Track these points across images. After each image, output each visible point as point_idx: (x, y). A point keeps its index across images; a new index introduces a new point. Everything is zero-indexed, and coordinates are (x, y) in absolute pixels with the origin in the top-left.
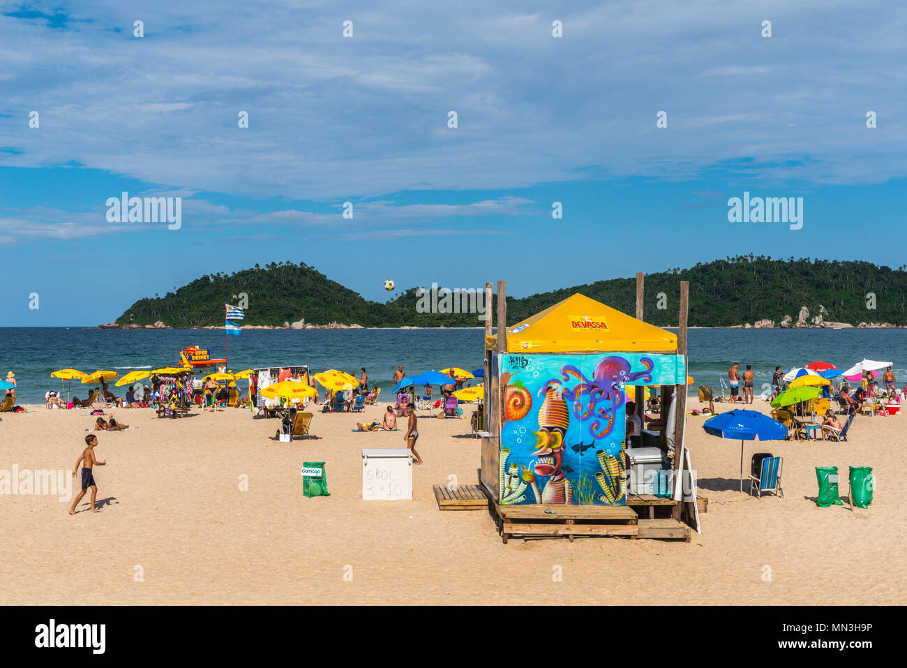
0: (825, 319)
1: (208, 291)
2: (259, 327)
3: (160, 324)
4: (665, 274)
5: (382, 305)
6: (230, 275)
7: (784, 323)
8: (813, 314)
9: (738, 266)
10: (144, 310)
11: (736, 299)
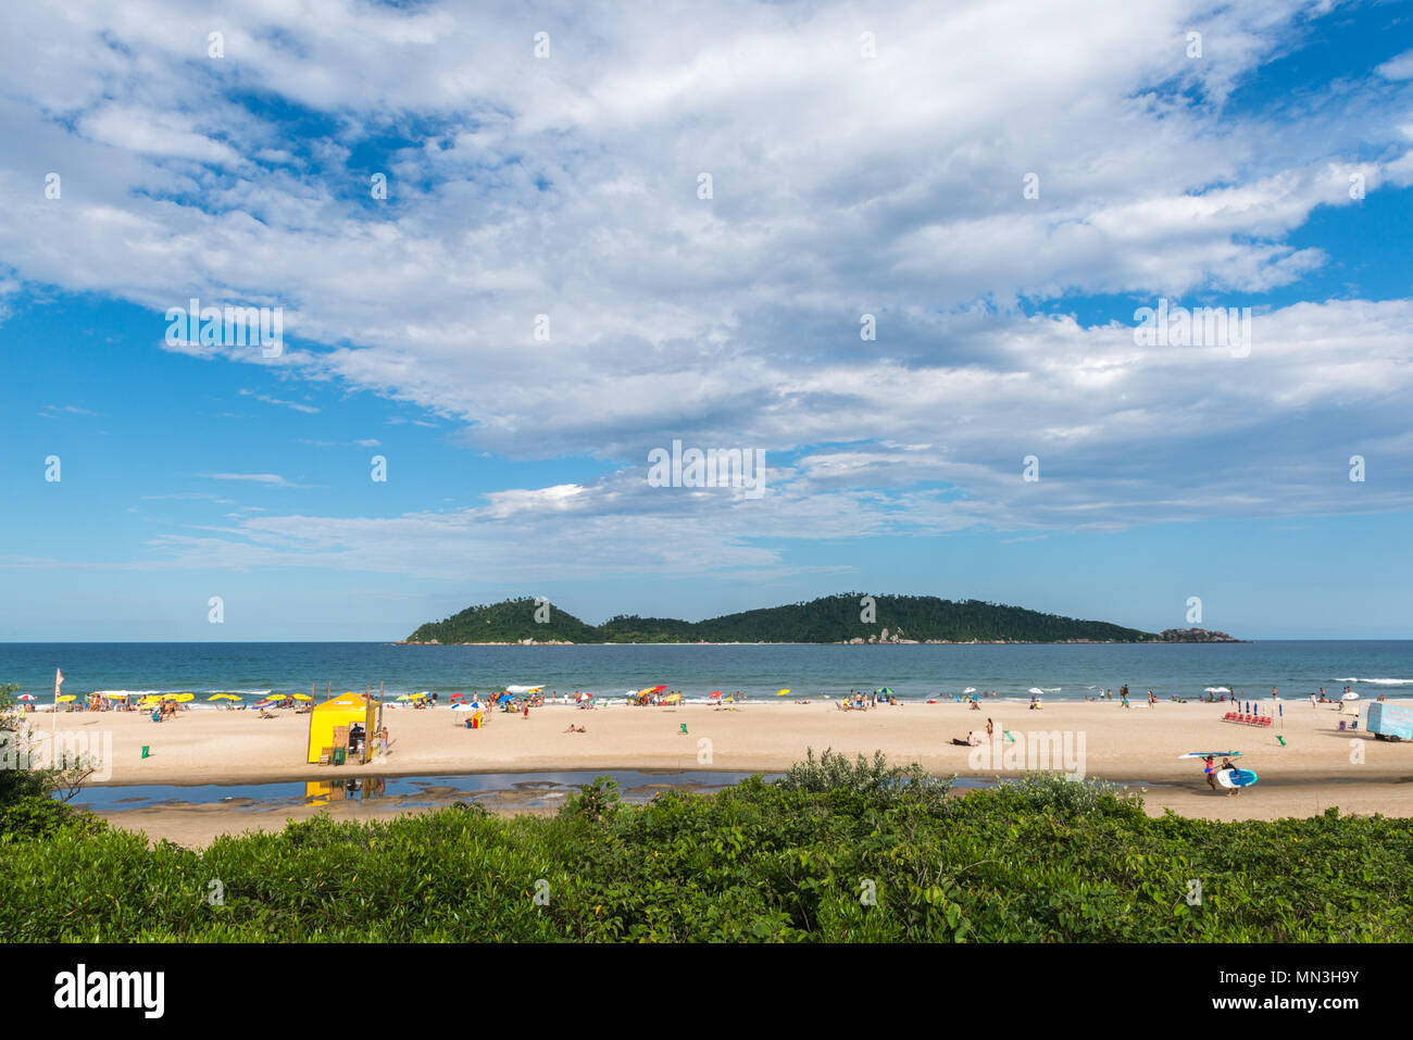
0: (901, 637)
1: (472, 617)
2: (492, 643)
3: (435, 641)
4: (793, 606)
5: (593, 628)
6: (488, 606)
7: (870, 640)
8: (891, 634)
9: (844, 600)
10: (427, 631)
11: (839, 623)
